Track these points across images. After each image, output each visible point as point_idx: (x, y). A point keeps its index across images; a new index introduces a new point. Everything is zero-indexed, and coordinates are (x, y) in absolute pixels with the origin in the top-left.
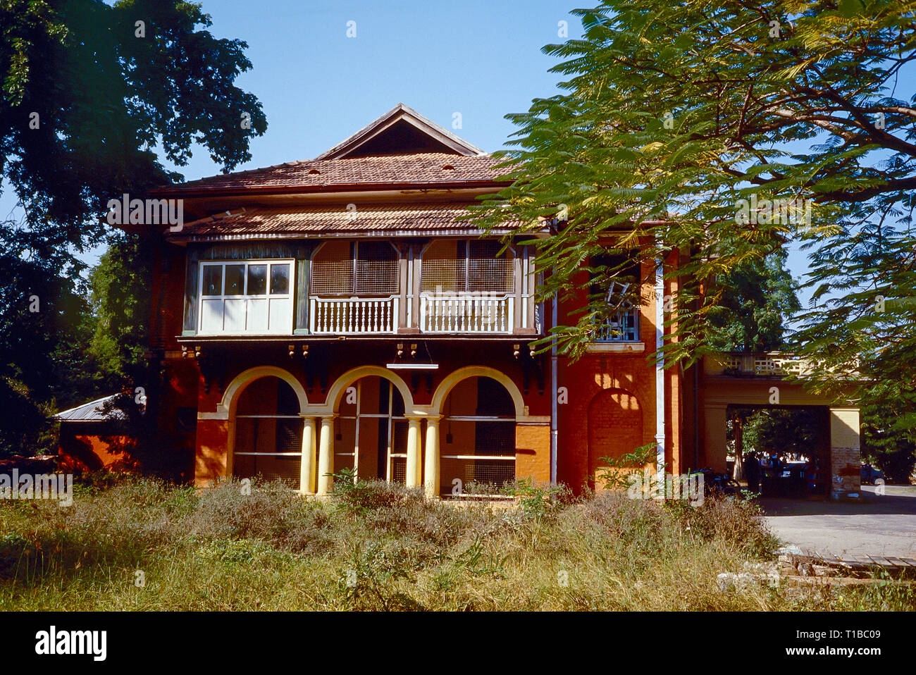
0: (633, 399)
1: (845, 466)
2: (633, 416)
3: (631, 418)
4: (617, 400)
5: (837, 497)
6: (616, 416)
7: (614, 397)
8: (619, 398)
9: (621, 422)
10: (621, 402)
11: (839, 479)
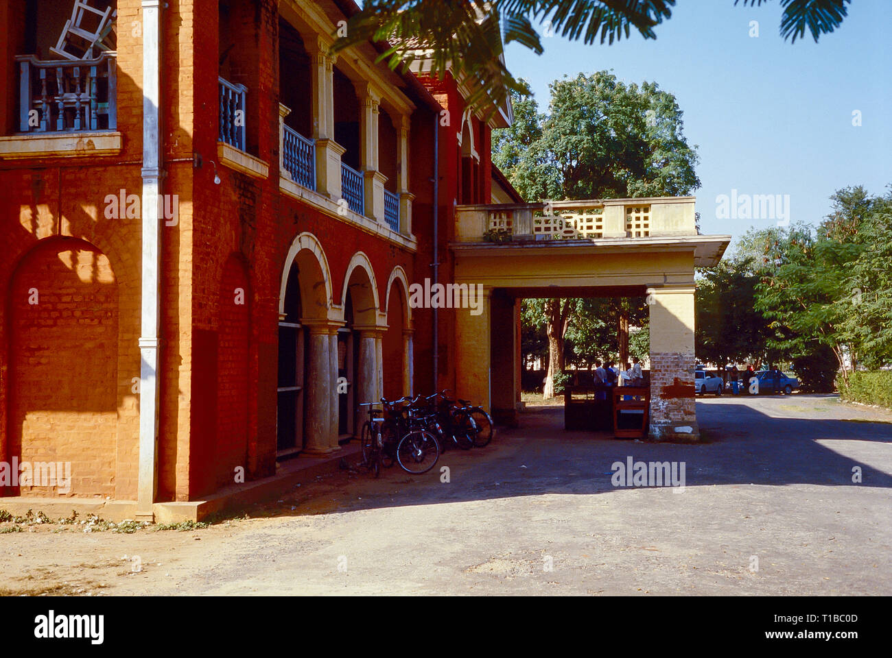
0: (104, 261)
1: (670, 382)
2: (102, 299)
3: (99, 302)
4: (68, 264)
5: (657, 432)
6: (67, 299)
7: (65, 256)
8: (74, 260)
9: (78, 314)
10: (79, 267)
11: (660, 404)
